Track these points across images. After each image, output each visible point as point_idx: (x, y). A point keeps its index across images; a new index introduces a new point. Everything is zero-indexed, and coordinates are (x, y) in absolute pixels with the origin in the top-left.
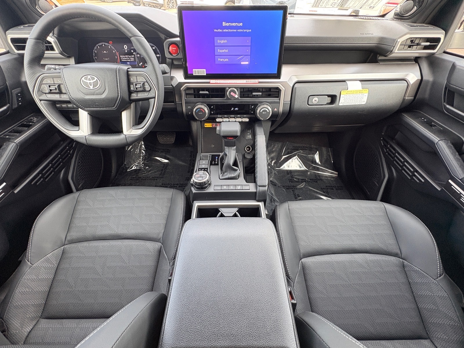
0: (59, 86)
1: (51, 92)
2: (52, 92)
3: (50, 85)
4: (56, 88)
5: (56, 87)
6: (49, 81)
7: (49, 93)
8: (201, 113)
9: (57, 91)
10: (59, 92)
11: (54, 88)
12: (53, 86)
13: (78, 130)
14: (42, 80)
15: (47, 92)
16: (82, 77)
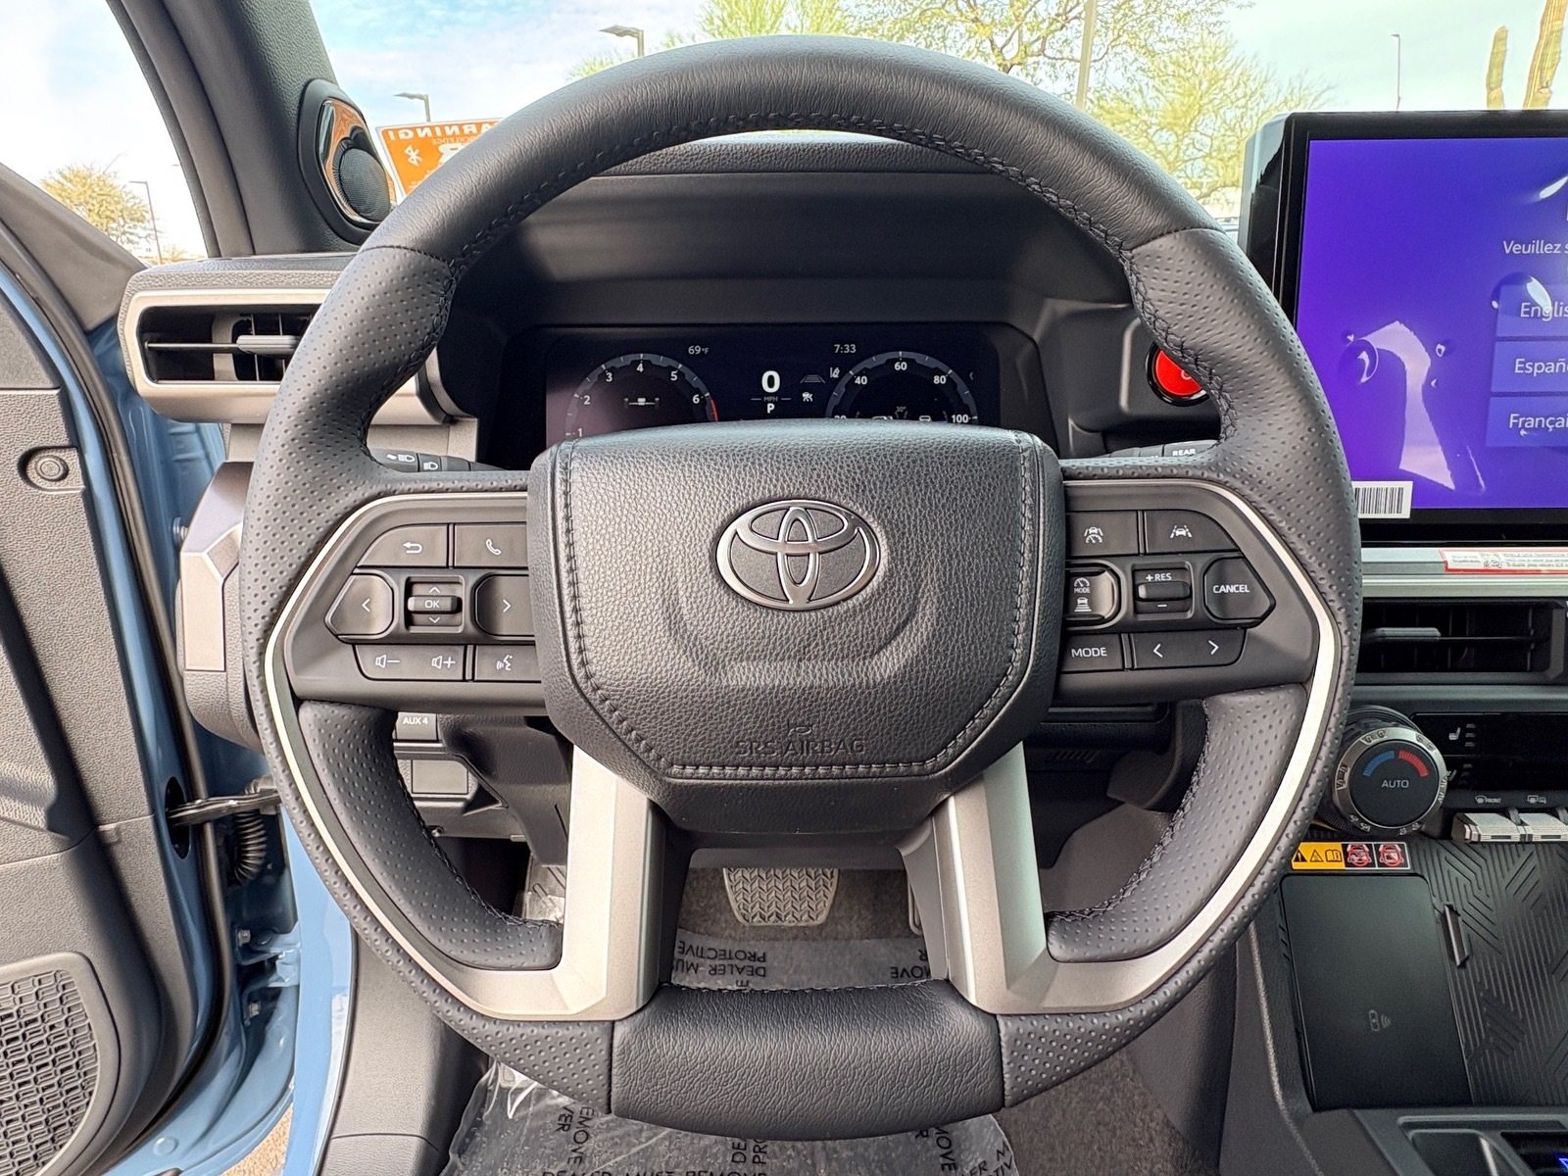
0: (484, 589)
1: (406, 636)
2: (414, 630)
3: (415, 575)
4: (459, 601)
5: (463, 592)
6: (416, 547)
7: (392, 641)
8: (1403, 784)
9: (463, 623)
10: (471, 629)
11: (447, 605)
12: (435, 589)
13: (545, 962)
14: (365, 538)
15: (379, 627)
16: (738, 515)
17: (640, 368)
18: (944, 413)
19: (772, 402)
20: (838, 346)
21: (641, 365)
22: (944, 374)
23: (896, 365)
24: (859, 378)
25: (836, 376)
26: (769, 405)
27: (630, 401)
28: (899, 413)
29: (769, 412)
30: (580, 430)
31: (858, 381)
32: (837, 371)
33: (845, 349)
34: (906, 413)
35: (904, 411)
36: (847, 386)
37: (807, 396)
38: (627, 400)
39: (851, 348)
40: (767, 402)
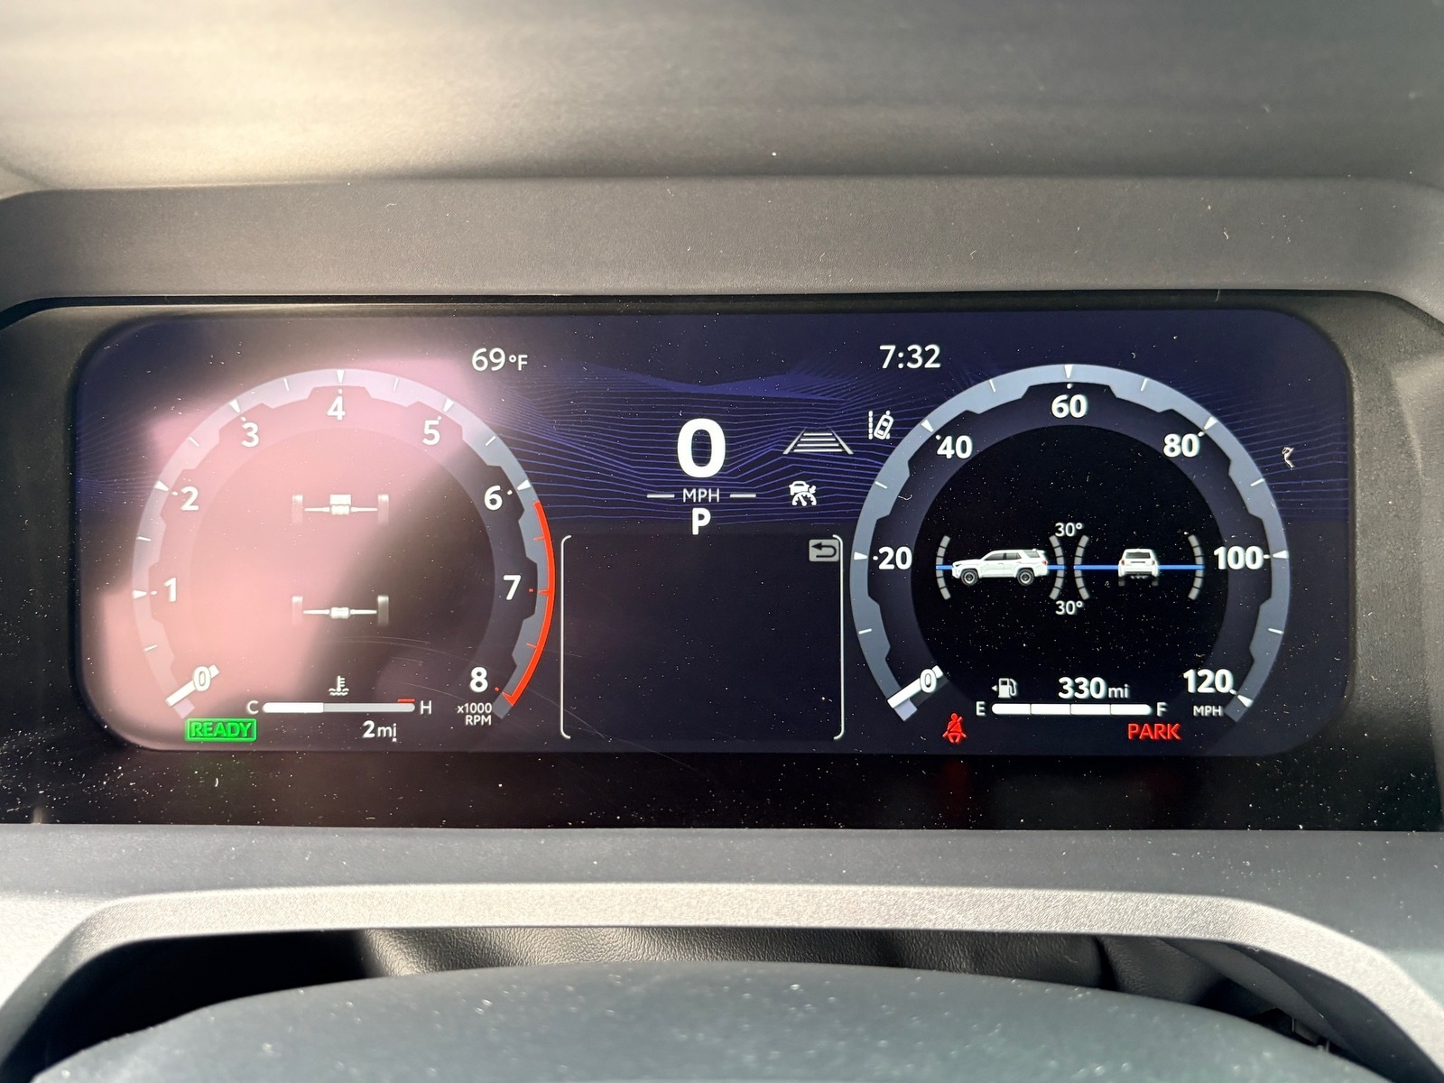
17: (337, 409)
18: (1193, 540)
19: (704, 503)
20: (892, 348)
21: (339, 401)
22: (1195, 430)
23: (1056, 404)
24: (948, 440)
25: (885, 435)
26: (696, 512)
27: (306, 504)
28: (1064, 540)
29: (695, 532)
30: (172, 583)
31: (946, 449)
32: (887, 420)
33: (909, 357)
34: (1084, 540)
35: (1079, 534)
36: (914, 462)
37: (801, 492)
38: (299, 498)
39: (926, 356)
40: (691, 504)
